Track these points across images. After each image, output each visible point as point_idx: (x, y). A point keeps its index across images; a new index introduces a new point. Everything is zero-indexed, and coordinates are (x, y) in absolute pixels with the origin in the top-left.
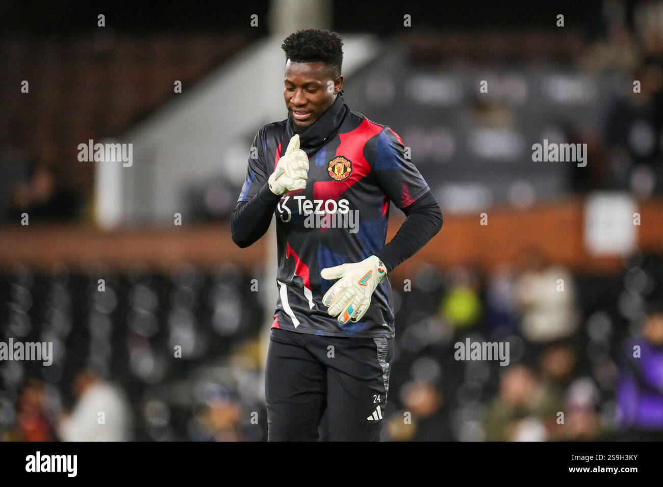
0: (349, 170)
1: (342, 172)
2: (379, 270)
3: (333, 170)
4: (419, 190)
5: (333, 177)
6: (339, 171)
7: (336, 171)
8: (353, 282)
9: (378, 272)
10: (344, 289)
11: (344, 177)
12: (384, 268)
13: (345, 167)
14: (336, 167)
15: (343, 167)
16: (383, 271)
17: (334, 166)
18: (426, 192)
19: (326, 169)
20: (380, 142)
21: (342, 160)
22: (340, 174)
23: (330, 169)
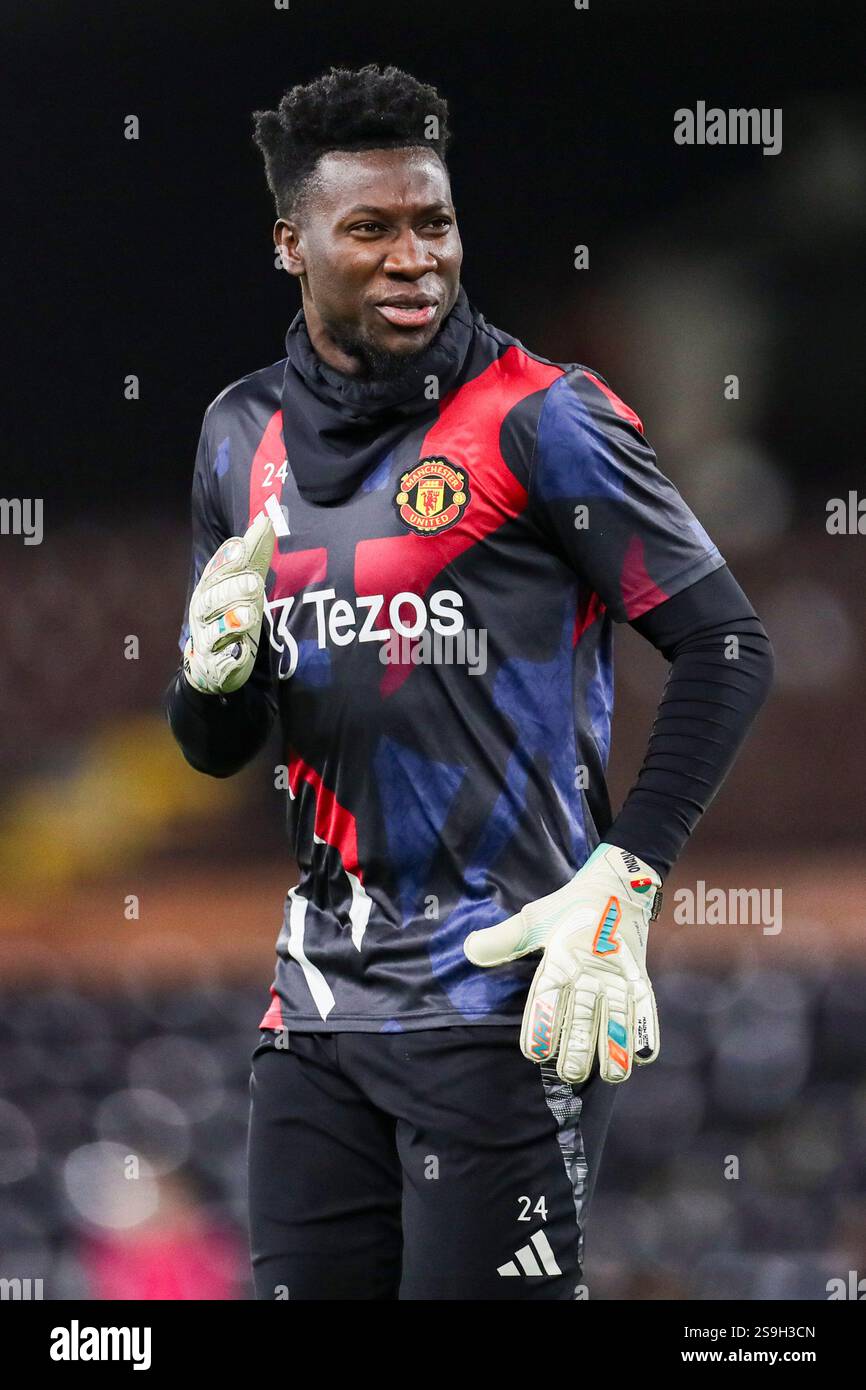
0: (459, 498)
1: (439, 505)
2: (635, 885)
3: (412, 500)
4: (685, 565)
5: (412, 520)
6: (429, 504)
7: (420, 505)
8: (577, 960)
9: (633, 893)
10: (565, 989)
11: (446, 520)
12: (646, 872)
13: (447, 488)
14: (420, 492)
15: (441, 492)
16: (648, 883)
17: (415, 489)
18: (707, 570)
19: (390, 501)
20: (551, 414)
21: (438, 468)
22: (432, 512)
23: (402, 499)
